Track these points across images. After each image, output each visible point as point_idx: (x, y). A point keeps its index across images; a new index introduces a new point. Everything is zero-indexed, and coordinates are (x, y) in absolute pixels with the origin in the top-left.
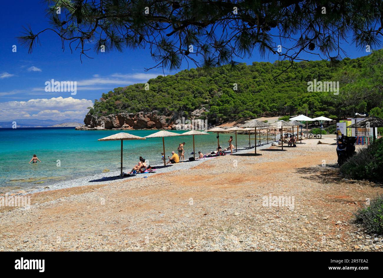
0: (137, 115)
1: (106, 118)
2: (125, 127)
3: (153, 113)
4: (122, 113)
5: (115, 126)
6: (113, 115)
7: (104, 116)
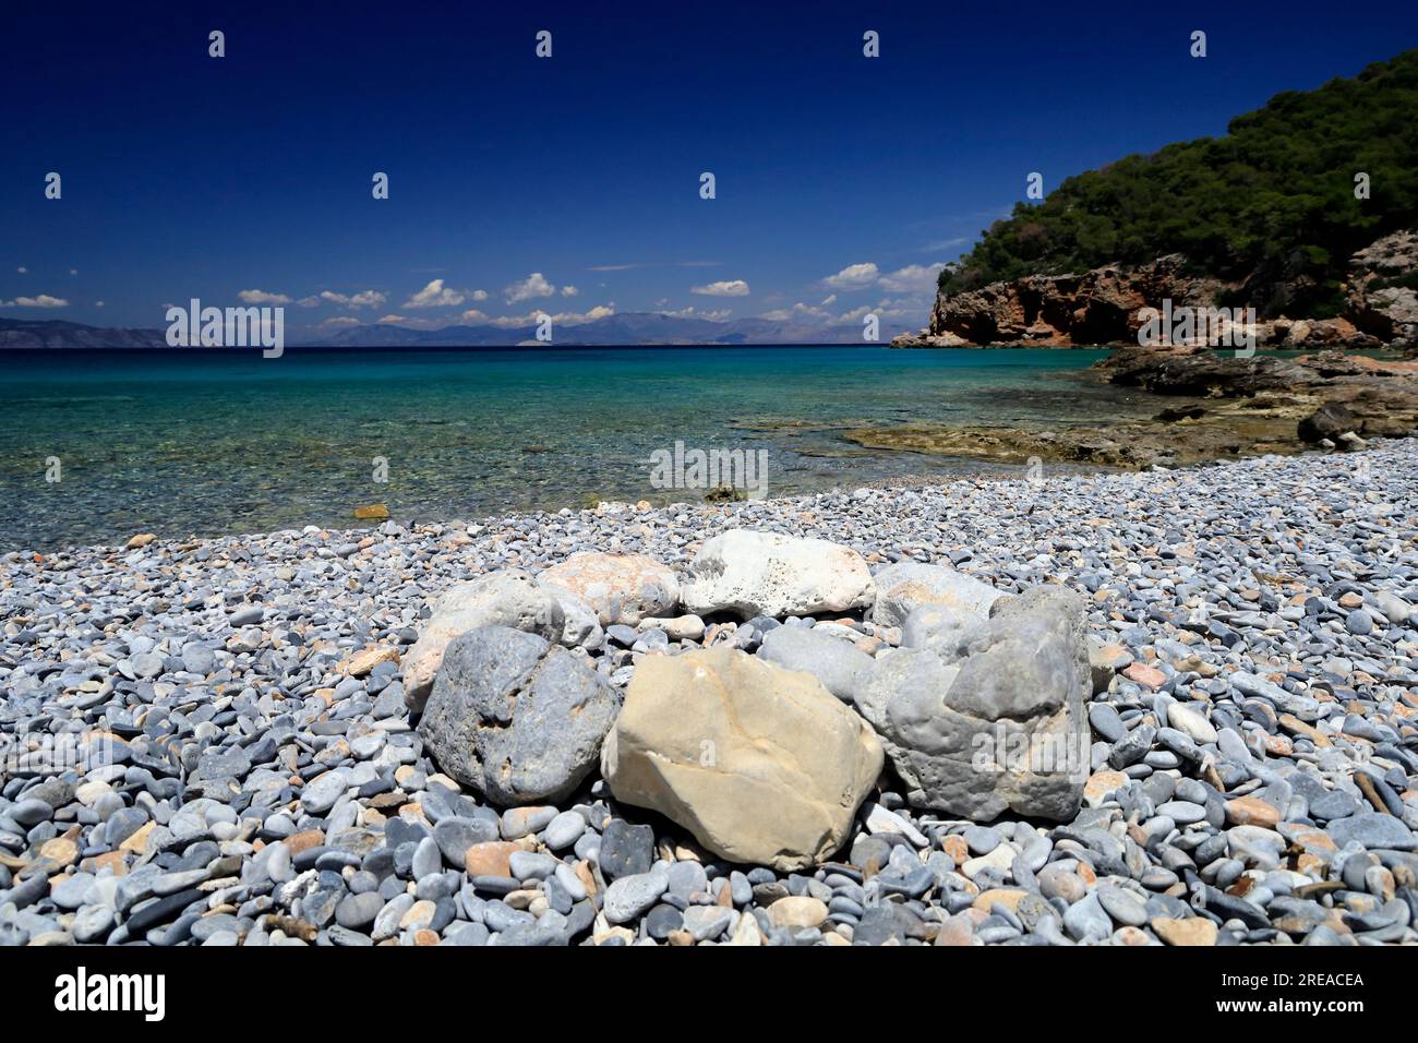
0: (1089, 280)
1: (977, 298)
2: (1037, 336)
3: (1158, 270)
4: (1032, 278)
5: (1003, 331)
6: (1001, 284)
7: (970, 289)
